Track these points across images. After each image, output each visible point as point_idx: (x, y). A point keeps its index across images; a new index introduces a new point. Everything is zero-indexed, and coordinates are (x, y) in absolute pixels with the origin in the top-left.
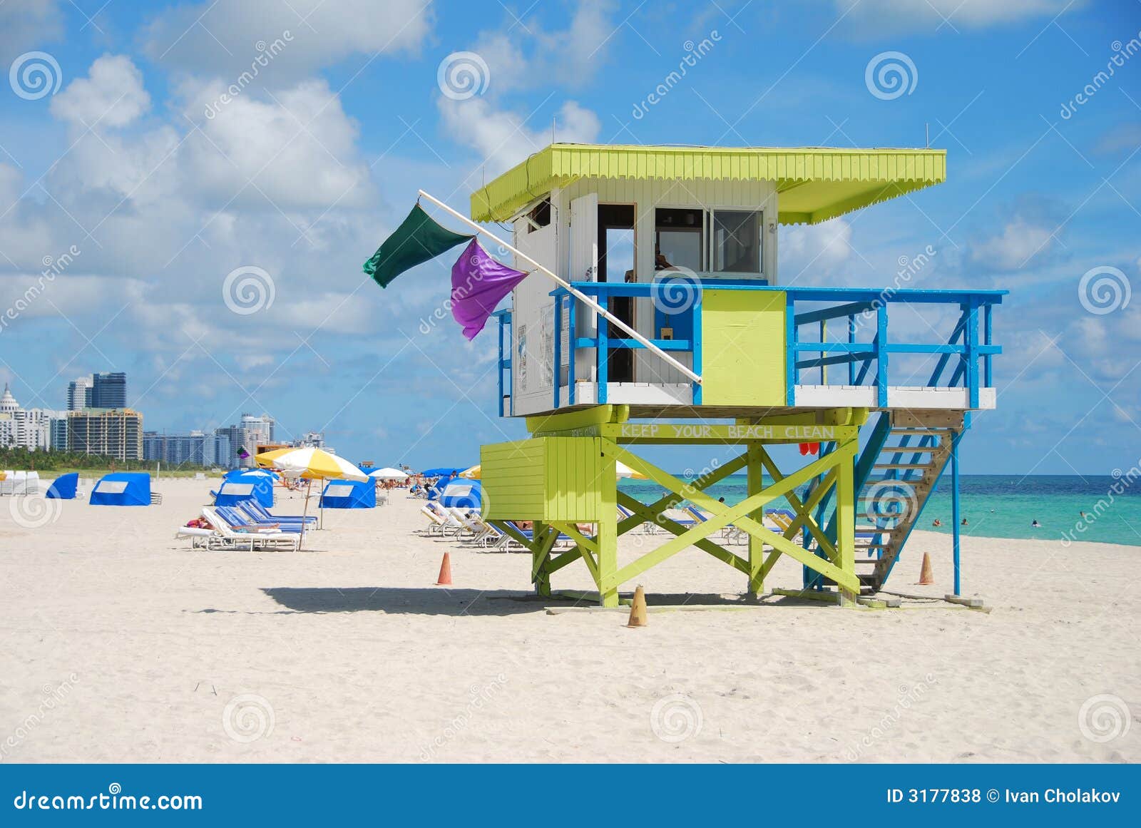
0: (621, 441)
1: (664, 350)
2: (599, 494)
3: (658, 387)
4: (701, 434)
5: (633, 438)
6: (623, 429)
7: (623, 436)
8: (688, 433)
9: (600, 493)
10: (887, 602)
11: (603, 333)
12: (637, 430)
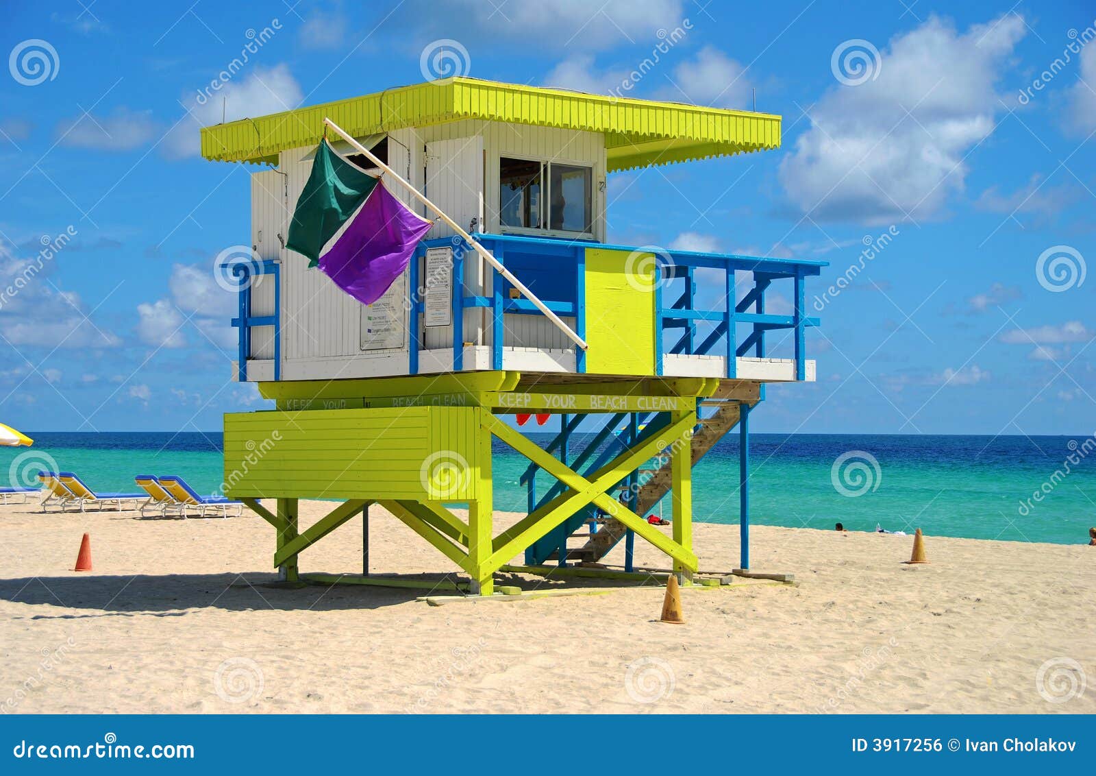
0: (496, 411)
1: (556, 313)
2: (478, 470)
3: (546, 352)
4: (567, 405)
5: (507, 408)
6: (500, 397)
7: (500, 406)
8: (556, 403)
9: (479, 468)
10: (721, 579)
11: (500, 292)
12: (512, 399)
